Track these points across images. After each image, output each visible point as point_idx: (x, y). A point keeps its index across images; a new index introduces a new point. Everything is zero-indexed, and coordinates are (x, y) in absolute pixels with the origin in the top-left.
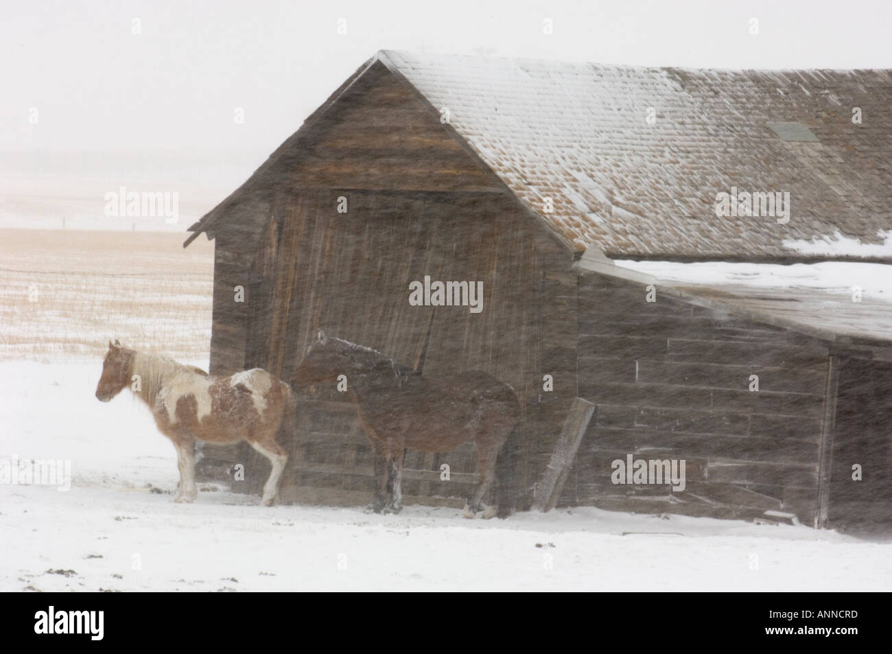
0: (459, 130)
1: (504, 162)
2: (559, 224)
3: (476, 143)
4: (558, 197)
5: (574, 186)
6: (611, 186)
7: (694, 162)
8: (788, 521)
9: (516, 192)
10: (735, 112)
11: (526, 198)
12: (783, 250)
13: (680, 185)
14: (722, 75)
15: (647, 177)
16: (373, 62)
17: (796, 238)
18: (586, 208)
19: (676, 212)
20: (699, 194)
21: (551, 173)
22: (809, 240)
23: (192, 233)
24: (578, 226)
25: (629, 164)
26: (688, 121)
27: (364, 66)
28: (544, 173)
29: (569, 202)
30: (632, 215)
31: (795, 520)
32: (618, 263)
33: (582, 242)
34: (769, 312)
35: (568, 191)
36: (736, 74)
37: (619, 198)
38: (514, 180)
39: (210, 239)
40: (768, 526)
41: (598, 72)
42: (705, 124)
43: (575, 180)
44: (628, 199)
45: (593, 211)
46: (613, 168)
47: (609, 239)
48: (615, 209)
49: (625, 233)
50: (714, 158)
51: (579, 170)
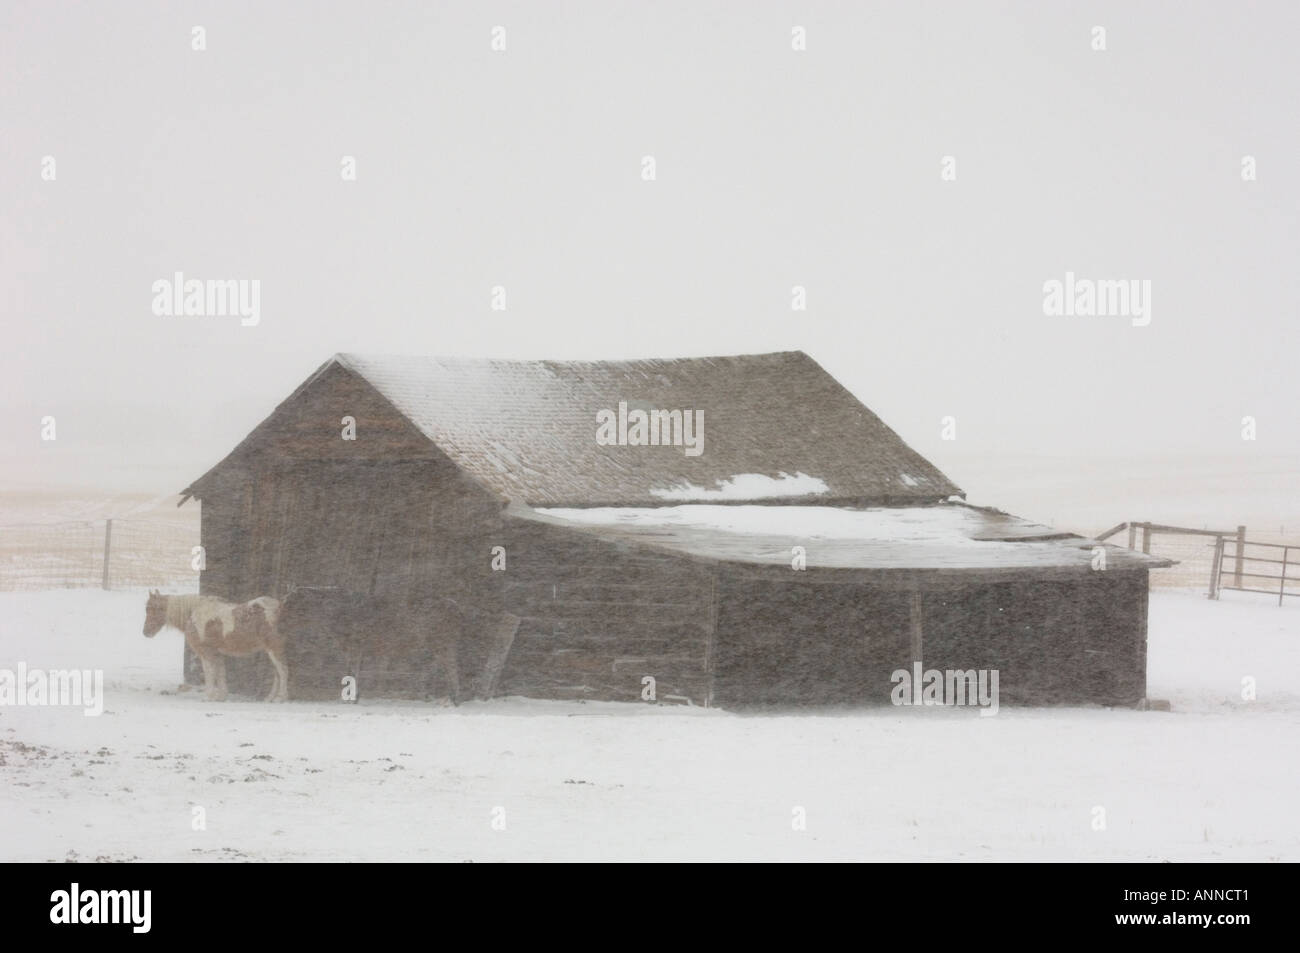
0: (404, 413)
1: (440, 436)
2: (488, 482)
3: (416, 421)
4: (484, 462)
5: (493, 453)
6: (519, 452)
7: (575, 432)
8: (685, 703)
9: (453, 459)
10: (597, 393)
11: (461, 463)
12: (650, 497)
13: (569, 450)
14: (583, 365)
15: (544, 444)
16: (331, 363)
17: (659, 488)
18: (505, 470)
19: (569, 471)
20: (583, 456)
21: (475, 444)
22: (668, 489)
23: (183, 496)
24: (502, 483)
25: (528, 434)
26: (565, 400)
27: (325, 365)
28: (469, 444)
29: (492, 465)
30: (539, 474)
31: (689, 701)
32: (537, 510)
33: (508, 496)
34: (663, 545)
35: (489, 456)
36: (593, 364)
37: (526, 461)
38: (449, 449)
39: (196, 500)
40: (670, 707)
41: (495, 365)
42: (579, 403)
43: (493, 448)
44: (532, 461)
45: (510, 471)
46: (519, 438)
47: (525, 492)
48: (526, 470)
49: (536, 488)
50: (589, 429)
51: (494, 441)
